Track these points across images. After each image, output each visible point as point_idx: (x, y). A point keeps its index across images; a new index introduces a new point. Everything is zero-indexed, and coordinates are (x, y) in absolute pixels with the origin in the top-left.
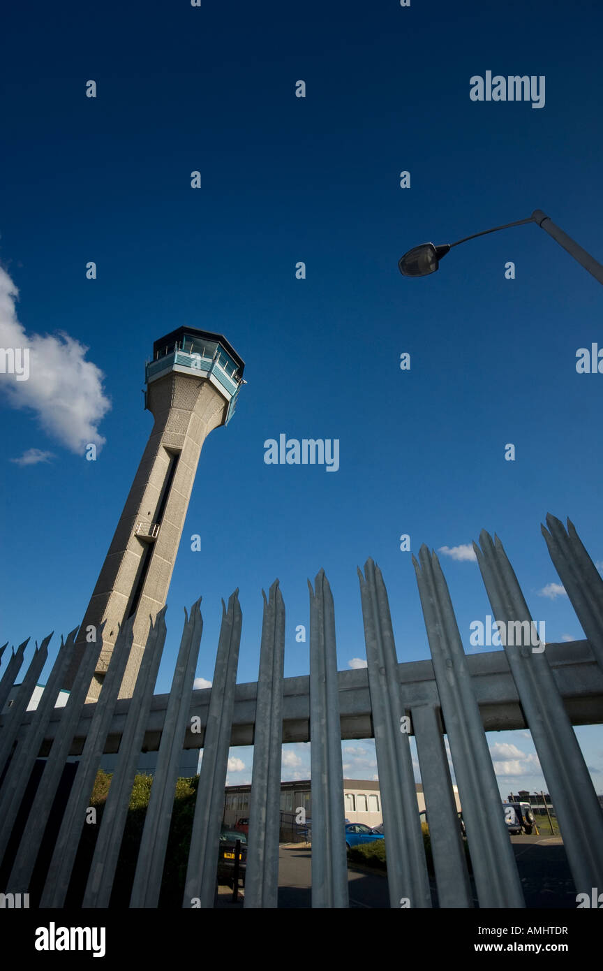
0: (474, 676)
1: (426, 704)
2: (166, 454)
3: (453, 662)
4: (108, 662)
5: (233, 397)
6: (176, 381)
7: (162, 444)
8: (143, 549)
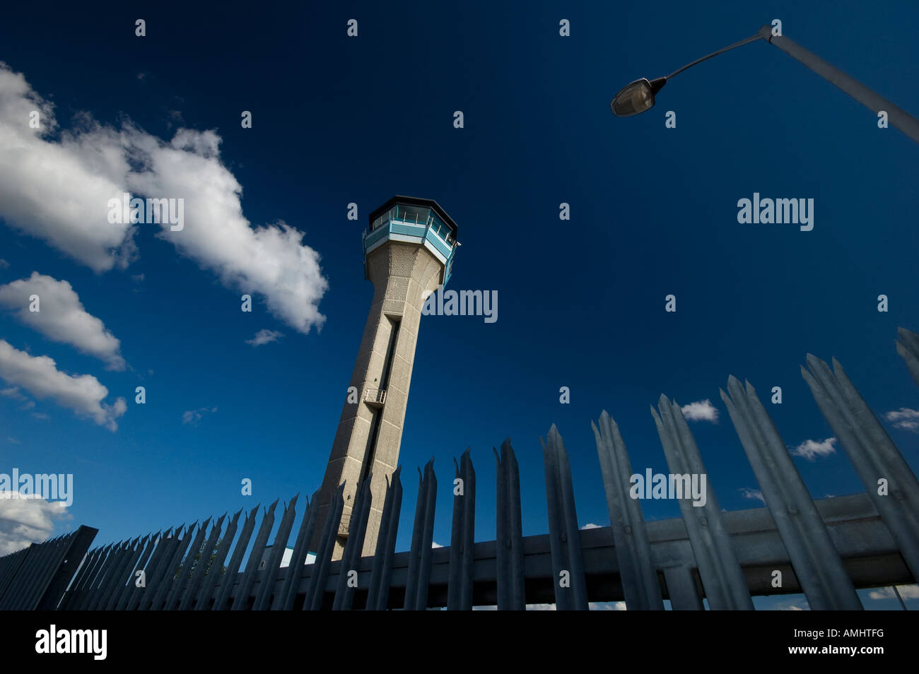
0: (733, 535)
1: (680, 565)
2: (388, 321)
3: (707, 521)
4: (347, 526)
5: (448, 260)
6: (392, 250)
7: (383, 312)
8: (372, 415)
